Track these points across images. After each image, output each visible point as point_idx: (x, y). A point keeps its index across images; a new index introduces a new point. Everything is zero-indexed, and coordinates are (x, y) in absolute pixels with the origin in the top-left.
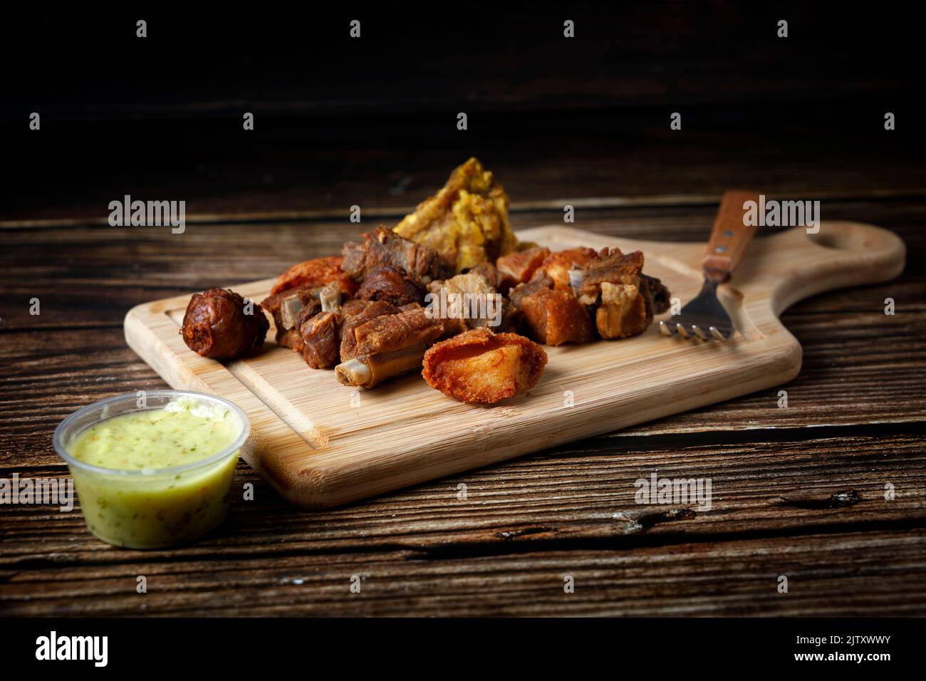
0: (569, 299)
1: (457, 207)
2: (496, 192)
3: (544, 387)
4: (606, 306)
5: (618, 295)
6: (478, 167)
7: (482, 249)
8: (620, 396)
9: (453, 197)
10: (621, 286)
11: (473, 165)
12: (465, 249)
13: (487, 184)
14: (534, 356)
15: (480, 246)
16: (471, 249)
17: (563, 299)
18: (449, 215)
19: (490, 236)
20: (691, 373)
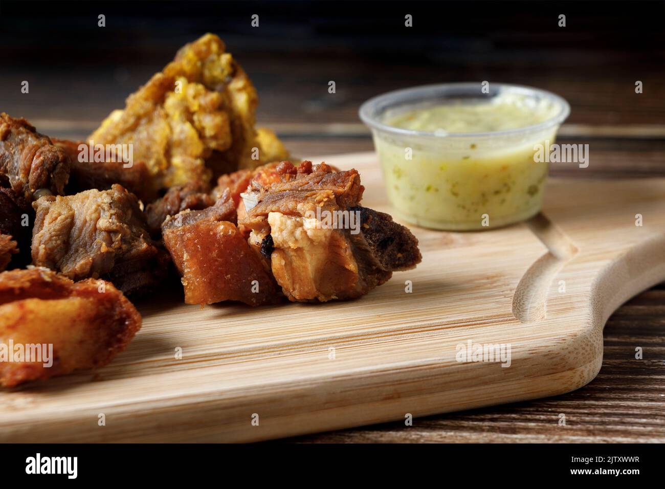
0: (225, 235)
1: (172, 101)
2: (238, 84)
3: (128, 368)
4: (282, 250)
5: (292, 233)
6: (214, 47)
7: (199, 162)
8: (222, 393)
9: (168, 86)
10: (298, 219)
11: (208, 44)
12: (177, 160)
13: (226, 72)
14: (116, 318)
15: (197, 157)
16: (184, 161)
17: (215, 234)
18: (159, 111)
19: (213, 144)
20: (370, 365)
